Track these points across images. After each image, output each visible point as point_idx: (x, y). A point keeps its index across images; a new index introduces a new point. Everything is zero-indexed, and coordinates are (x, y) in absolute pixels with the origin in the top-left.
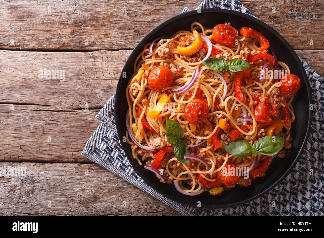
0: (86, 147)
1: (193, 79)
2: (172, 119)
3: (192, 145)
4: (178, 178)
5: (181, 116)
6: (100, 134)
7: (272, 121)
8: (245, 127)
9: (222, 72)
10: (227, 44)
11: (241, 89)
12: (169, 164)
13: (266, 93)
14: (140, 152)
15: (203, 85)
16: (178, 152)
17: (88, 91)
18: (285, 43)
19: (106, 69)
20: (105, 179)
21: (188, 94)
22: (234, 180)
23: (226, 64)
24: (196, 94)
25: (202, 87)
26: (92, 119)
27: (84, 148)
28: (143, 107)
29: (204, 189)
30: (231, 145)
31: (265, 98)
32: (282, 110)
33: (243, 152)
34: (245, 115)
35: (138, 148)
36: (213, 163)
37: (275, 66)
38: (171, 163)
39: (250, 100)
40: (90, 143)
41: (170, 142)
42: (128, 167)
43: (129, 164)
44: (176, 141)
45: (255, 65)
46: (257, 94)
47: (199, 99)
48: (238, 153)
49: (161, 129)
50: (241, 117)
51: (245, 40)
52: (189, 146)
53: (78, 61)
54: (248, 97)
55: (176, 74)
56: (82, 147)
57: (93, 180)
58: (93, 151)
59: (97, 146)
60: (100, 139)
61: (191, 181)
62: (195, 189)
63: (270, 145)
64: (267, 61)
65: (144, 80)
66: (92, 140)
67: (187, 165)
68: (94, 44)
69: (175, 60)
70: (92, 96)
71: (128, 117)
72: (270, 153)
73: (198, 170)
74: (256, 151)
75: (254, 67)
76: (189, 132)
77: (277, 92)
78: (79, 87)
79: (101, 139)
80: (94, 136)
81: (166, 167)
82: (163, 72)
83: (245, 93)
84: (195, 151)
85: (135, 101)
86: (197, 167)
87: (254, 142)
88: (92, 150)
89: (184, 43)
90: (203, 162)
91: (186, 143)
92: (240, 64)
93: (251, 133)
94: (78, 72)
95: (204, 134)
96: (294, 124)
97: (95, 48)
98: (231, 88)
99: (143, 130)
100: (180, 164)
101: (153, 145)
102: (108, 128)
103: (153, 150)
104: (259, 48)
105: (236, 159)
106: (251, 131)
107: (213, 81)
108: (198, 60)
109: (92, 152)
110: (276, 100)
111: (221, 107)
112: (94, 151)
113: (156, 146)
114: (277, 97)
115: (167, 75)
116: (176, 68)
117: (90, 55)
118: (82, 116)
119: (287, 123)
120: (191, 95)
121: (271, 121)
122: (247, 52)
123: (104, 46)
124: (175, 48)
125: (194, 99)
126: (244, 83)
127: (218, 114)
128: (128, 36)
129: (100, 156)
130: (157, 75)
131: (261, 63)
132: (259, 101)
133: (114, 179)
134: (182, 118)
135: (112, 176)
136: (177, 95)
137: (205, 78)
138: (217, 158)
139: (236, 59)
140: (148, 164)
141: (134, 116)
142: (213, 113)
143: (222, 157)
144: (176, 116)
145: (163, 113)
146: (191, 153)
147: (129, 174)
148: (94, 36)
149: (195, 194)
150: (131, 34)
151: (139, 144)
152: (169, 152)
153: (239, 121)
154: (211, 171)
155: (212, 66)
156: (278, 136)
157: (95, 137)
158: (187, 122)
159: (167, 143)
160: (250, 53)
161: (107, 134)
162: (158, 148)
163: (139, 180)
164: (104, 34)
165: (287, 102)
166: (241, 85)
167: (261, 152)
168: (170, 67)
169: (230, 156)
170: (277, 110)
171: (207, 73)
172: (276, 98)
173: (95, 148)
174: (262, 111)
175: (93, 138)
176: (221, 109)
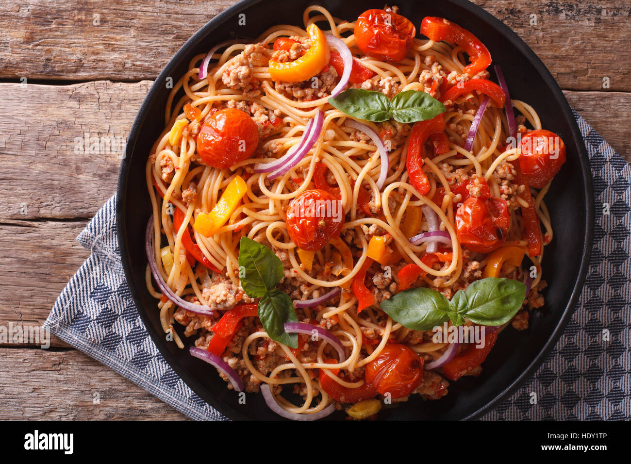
0: (53, 309)
1: (305, 139)
2: (254, 237)
3: (304, 301)
4: (272, 380)
5: (278, 230)
6: (88, 281)
7: (497, 243)
8: (432, 255)
9: (376, 124)
10: (388, 56)
11: (423, 166)
12: (250, 346)
13: (483, 174)
14: (179, 317)
15: (331, 154)
16: (271, 317)
17: (62, 177)
18: (528, 56)
19: (106, 127)
20: (98, 387)
21: (294, 176)
22: (405, 386)
23: (386, 104)
24: (313, 176)
25: (328, 160)
26: (70, 245)
27: (49, 313)
28: (187, 208)
29: (335, 404)
30: (398, 299)
31: (481, 185)
32: (522, 216)
33: (428, 316)
34: (432, 229)
35: (176, 308)
36: (355, 343)
37: (504, 110)
38: (254, 344)
39: (444, 191)
40: (63, 300)
41: (250, 293)
42: (152, 359)
43: (156, 352)
44: (266, 290)
45: (456, 107)
46: (460, 176)
47: (320, 188)
48: (415, 320)
49: (230, 262)
50: (424, 232)
51: (431, 49)
52: (298, 302)
53: (40, 105)
54: (439, 184)
55: (265, 128)
56: (46, 311)
57: (70, 389)
58: (70, 319)
59: (80, 308)
60: (87, 291)
61: (302, 385)
62: (314, 404)
63: (492, 299)
64: (486, 97)
65: (188, 144)
66: (68, 294)
67: (292, 349)
68: (80, 66)
69: (264, 94)
70: (70, 190)
71: (151, 232)
72: (492, 319)
73: (320, 359)
74: (459, 316)
75: (454, 111)
76: (296, 270)
77: (510, 172)
78: (40, 167)
79: (89, 293)
80: (72, 285)
81: (241, 352)
82: (232, 123)
83: (432, 174)
84: (312, 314)
85: (167, 194)
86: (316, 352)
87: (453, 292)
88: (68, 318)
89: (283, 54)
90: (331, 342)
91: (289, 295)
92: (420, 105)
93: (447, 271)
94: (40, 132)
95: (332, 274)
96: (550, 250)
97: (82, 75)
98: (398, 163)
99: (188, 264)
100: (275, 345)
101: (210, 301)
102: (107, 267)
103: (210, 313)
104: (466, 68)
105: (412, 333)
106: (446, 267)
107: (356, 146)
108: (320, 95)
109: (68, 322)
110: (506, 192)
111: (373, 208)
112: (72, 322)
113: (217, 304)
114: (509, 185)
115: (242, 131)
116: (267, 115)
117: (70, 93)
118: (45, 237)
119: (534, 246)
120: (302, 180)
121: (494, 243)
122: (438, 75)
123: (104, 71)
124: (263, 66)
125: (308, 188)
126: (429, 151)
127: (366, 224)
128: (160, 49)
129: (88, 332)
130: (217, 131)
131: (472, 103)
132: (465, 194)
133: (121, 388)
134: (280, 234)
135: (116, 381)
136: (266, 179)
137: (335, 139)
138: (365, 332)
139: (411, 92)
140: (199, 345)
141: (166, 230)
142: (355, 222)
143: (377, 328)
144: (264, 229)
145: (234, 223)
146: (301, 319)
147: (154, 376)
148: (80, 46)
149: (313, 418)
150: (169, 44)
151: (177, 298)
152: (248, 318)
153: (419, 242)
154: (350, 363)
155: (352, 109)
156: (512, 278)
157: (75, 286)
158: (291, 245)
159: (242, 295)
160: (445, 80)
161: (105, 281)
162: (220, 307)
163: (179, 392)
164: (104, 42)
165: (533, 196)
166: (422, 155)
167: (472, 316)
168: (253, 111)
169: (396, 327)
170: (509, 215)
171: (340, 127)
172: (507, 187)
173: (74, 313)
174: (472, 218)
175: (71, 289)
176: (375, 212)
